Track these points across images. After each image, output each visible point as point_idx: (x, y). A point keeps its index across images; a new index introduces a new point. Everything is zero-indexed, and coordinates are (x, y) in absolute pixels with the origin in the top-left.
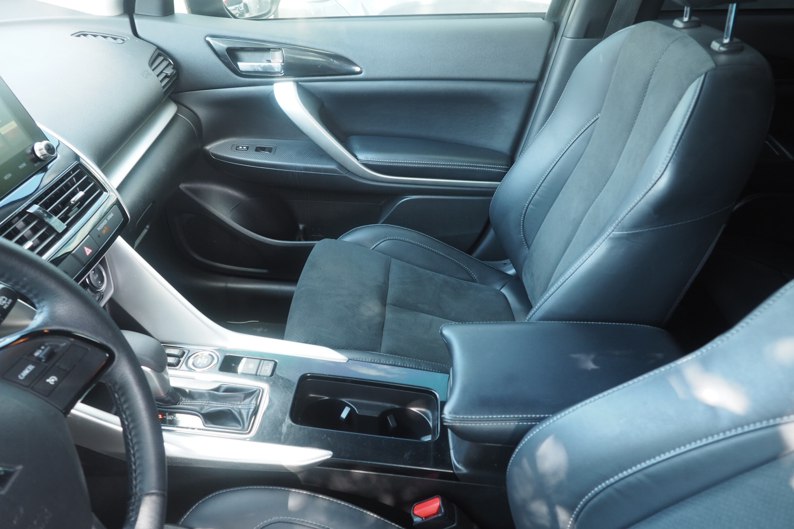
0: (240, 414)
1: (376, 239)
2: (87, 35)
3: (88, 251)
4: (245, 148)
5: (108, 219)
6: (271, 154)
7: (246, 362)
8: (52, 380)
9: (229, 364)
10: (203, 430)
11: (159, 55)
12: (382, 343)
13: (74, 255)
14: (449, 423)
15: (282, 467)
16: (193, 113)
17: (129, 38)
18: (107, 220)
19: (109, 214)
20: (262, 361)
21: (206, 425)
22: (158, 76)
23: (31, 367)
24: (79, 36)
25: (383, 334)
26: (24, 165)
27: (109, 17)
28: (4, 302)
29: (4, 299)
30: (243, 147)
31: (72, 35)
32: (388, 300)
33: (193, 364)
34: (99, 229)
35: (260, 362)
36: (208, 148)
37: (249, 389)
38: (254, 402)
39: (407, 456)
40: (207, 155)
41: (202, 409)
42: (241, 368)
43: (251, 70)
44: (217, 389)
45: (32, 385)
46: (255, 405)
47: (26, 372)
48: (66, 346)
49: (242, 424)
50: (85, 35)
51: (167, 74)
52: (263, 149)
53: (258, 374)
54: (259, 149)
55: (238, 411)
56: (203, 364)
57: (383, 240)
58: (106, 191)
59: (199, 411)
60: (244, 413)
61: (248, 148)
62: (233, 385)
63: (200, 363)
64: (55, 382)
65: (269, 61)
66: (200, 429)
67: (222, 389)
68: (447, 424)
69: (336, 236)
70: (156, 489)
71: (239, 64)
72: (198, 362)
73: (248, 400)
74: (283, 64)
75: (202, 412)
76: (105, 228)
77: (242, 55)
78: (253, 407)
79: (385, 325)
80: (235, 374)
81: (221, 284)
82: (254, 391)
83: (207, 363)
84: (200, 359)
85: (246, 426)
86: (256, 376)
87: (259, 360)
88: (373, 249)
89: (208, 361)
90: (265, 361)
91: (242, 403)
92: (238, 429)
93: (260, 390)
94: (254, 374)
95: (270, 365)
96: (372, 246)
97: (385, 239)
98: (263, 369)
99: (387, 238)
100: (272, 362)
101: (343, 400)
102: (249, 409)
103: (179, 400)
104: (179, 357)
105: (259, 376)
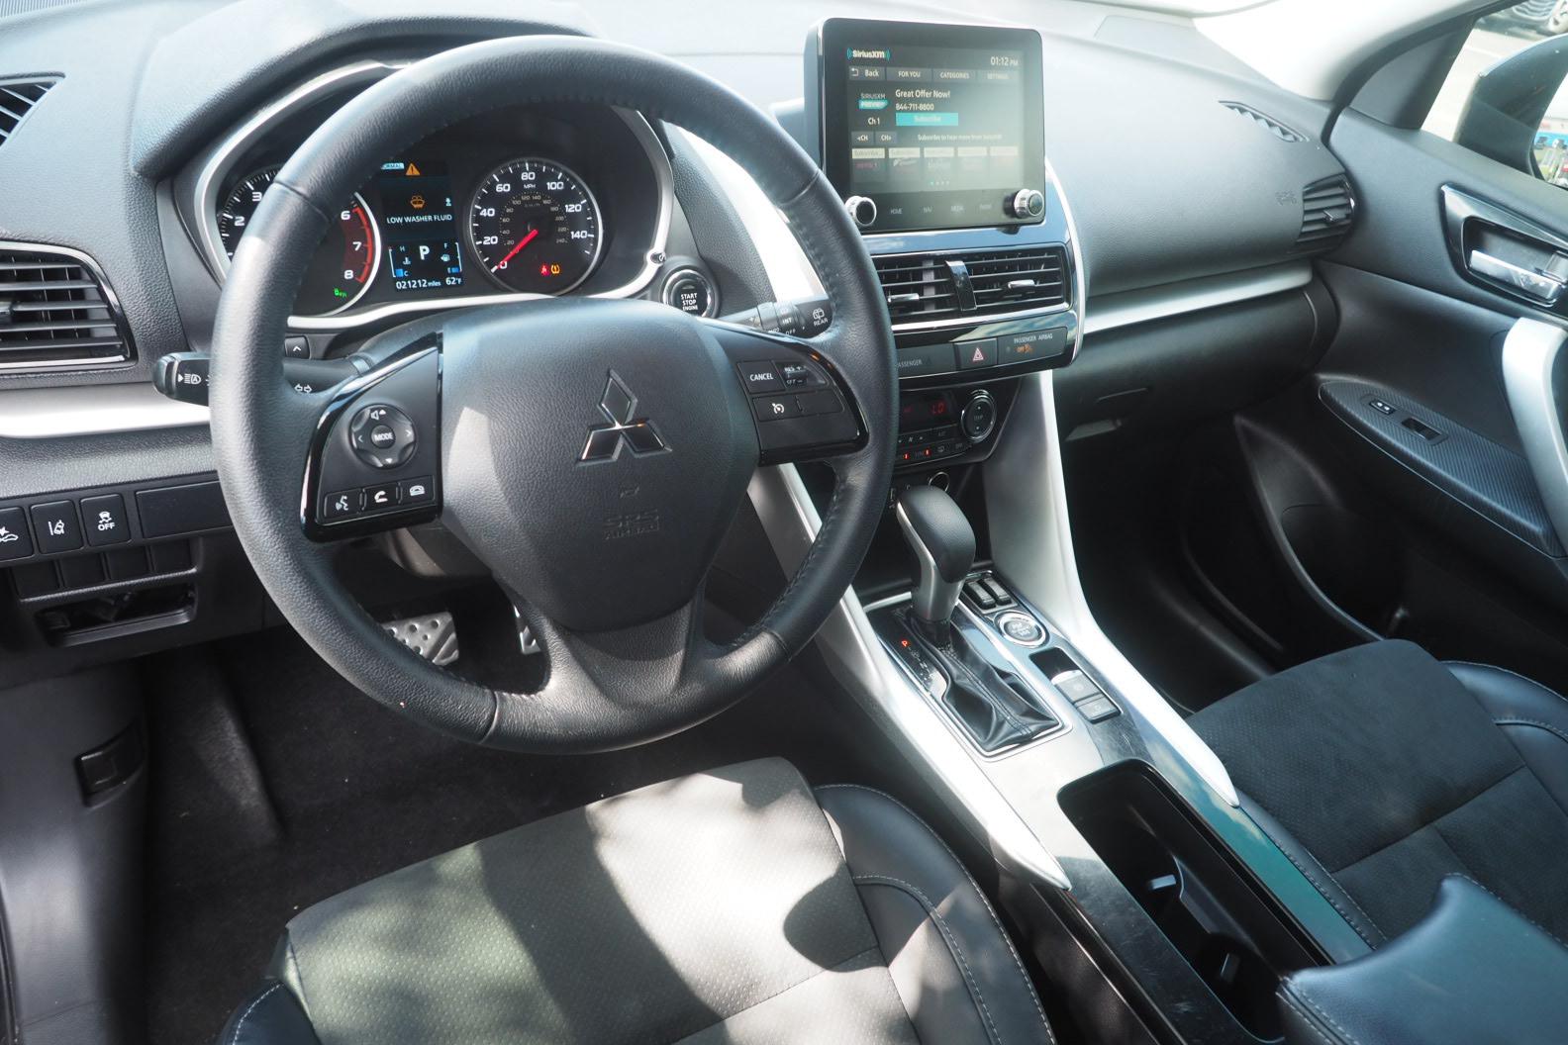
0: (1000, 725)
1: (1521, 711)
2: (1246, 111)
3: (978, 356)
4: (1387, 409)
5: (1040, 338)
6: (1427, 442)
7: (1078, 677)
8: (778, 408)
9: (1051, 661)
10: (936, 701)
11: (1340, 184)
12: (1351, 867)
13: (956, 349)
14: (1288, 999)
15: (984, 834)
16: (1332, 303)
17: (1308, 140)
18: (1037, 338)
19: (1047, 333)
20: (1101, 695)
21: (945, 699)
22: (1307, 212)
23: (769, 376)
24: (1232, 108)
25: (1369, 858)
26: (988, 207)
27: (1300, 97)
28: (819, 317)
29: (821, 314)
30: (1384, 405)
31: (1220, 102)
32: (1440, 820)
33: (1006, 625)
34: (1016, 340)
35: (1097, 694)
36: (1322, 377)
37: (1043, 709)
38: (1033, 728)
39: (1184, 1007)
40: (1313, 386)
41: (959, 677)
42: (1062, 677)
43: (1489, 273)
44: (1004, 675)
45: (754, 396)
46: (1029, 732)
47: (761, 377)
48: (823, 385)
49: (988, 738)
50: (1242, 111)
51: (1329, 217)
52: (1419, 428)
53: (1077, 704)
54: (1411, 424)
55: (1002, 719)
56: (1017, 633)
57: (1535, 723)
58: (1069, 302)
59: (955, 676)
60: (1006, 728)
61: (1392, 411)
62: (1028, 688)
63: (1016, 629)
64: (779, 412)
65: (1539, 272)
66: (933, 698)
67: (1009, 679)
68: (1281, 996)
69: (1440, 654)
70: (784, 639)
71: (1475, 253)
72: (1014, 626)
73: (1029, 720)
74: (1564, 287)
75: (956, 681)
76: (1026, 346)
77: (1494, 241)
78: (1025, 733)
79: (1389, 848)
80: (1045, 678)
81: (1192, 620)
82: (1051, 719)
83: (1024, 636)
84: (1020, 625)
85: (991, 746)
86: (1073, 703)
87: (1097, 691)
88: (1498, 724)
89: (1028, 635)
90: (1105, 699)
91: (1017, 717)
92: (979, 739)
93: (1058, 724)
94: (1073, 699)
95: (1107, 709)
96: (1500, 719)
97: (1542, 725)
98: (1090, 705)
99: (1548, 727)
100: (1113, 708)
101: (1176, 860)
102: (1017, 730)
103: (945, 647)
104: (998, 602)
105: (1077, 708)
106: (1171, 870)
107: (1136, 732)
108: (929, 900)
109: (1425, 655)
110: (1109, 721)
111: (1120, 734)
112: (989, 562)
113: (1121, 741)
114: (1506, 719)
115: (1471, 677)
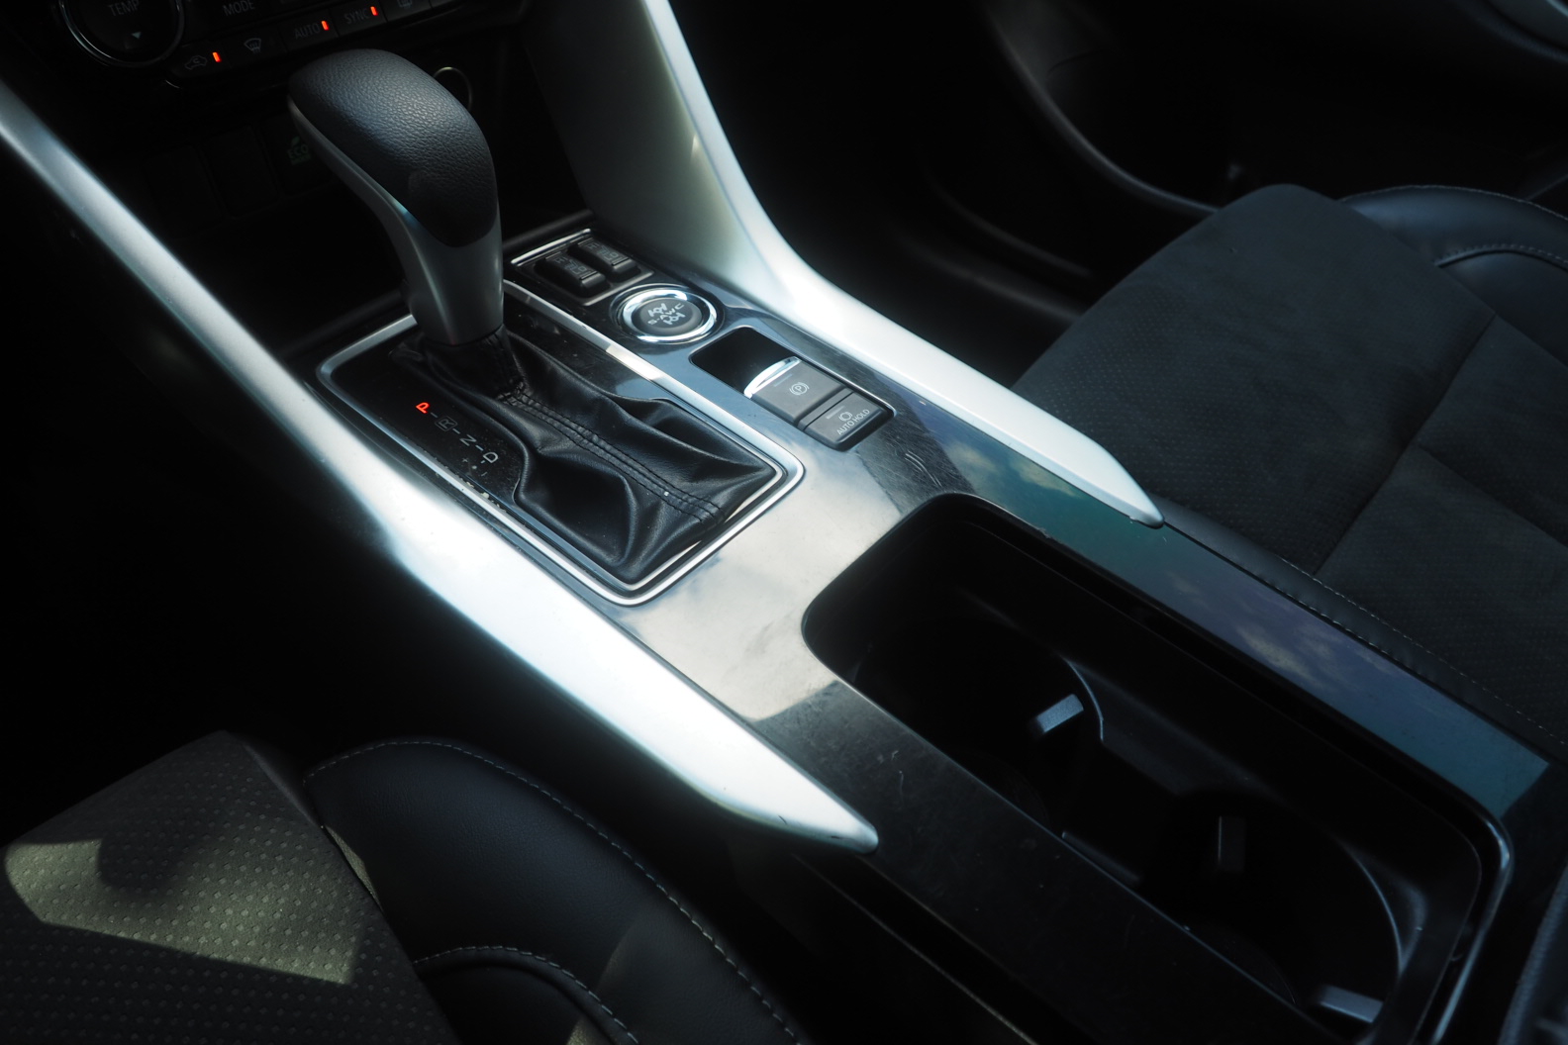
0: (649, 516)
1: (1469, 236)
7: (794, 374)
9: (737, 355)
12: (1335, 553)
20: (847, 391)
21: (523, 496)
25: (1352, 528)
32: (1421, 432)
33: (635, 317)
35: (838, 391)
37: (737, 454)
38: (721, 499)
41: (547, 443)
42: (764, 379)
46: (714, 510)
49: (628, 553)
53: (804, 422)
55: (653, 500)
56: (661, 324)
57: (1495, 247)
59: (538, 443)
60: (664, 516)
62: (699, 421)
63: (657, 316)
67: (655, 416)
72: (651, 313)
73: (711, 485)
78: (704, 515)
80: (730, 390)
81: (963, 273)
82: (757, 469)
83: (675, 324)
84: (664, 307)
85: (636, 567)
86: (796, 423)
87: (836, 385)
88: (1443, 266)
89: (682, 321)
90: (855, 396)
91: (685, 485)
92: (609, 559)
93: (774, 472)
94: (794, 415)
95: (864, 413)
96: (1441, 258)
97: (1503, 247)
98: (828, 416)
99: (1512, 247)
100: (875, 408)
101: (1072, 665)
102: (689, 513)
103: (511, 390)
104: (613, 278)
105: (804, 430)
106: (1066, 686)
107: (931, 442)
108: (578, 977)
109: (1313, 197)
110: (874, 436)
111: (902, 455)
112: (585, 214)
113: (909, 467)
114: (1449, 255)
115: (1385, 211)
